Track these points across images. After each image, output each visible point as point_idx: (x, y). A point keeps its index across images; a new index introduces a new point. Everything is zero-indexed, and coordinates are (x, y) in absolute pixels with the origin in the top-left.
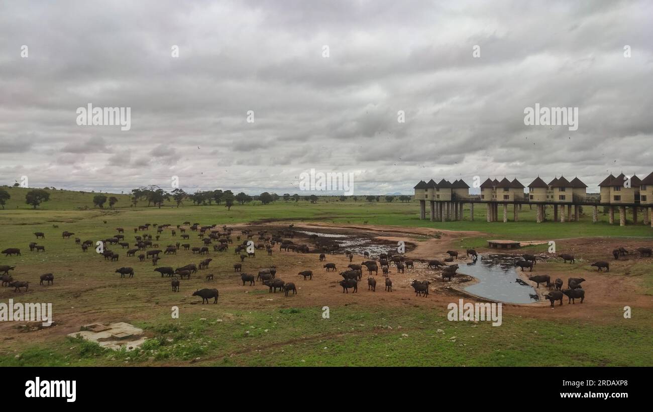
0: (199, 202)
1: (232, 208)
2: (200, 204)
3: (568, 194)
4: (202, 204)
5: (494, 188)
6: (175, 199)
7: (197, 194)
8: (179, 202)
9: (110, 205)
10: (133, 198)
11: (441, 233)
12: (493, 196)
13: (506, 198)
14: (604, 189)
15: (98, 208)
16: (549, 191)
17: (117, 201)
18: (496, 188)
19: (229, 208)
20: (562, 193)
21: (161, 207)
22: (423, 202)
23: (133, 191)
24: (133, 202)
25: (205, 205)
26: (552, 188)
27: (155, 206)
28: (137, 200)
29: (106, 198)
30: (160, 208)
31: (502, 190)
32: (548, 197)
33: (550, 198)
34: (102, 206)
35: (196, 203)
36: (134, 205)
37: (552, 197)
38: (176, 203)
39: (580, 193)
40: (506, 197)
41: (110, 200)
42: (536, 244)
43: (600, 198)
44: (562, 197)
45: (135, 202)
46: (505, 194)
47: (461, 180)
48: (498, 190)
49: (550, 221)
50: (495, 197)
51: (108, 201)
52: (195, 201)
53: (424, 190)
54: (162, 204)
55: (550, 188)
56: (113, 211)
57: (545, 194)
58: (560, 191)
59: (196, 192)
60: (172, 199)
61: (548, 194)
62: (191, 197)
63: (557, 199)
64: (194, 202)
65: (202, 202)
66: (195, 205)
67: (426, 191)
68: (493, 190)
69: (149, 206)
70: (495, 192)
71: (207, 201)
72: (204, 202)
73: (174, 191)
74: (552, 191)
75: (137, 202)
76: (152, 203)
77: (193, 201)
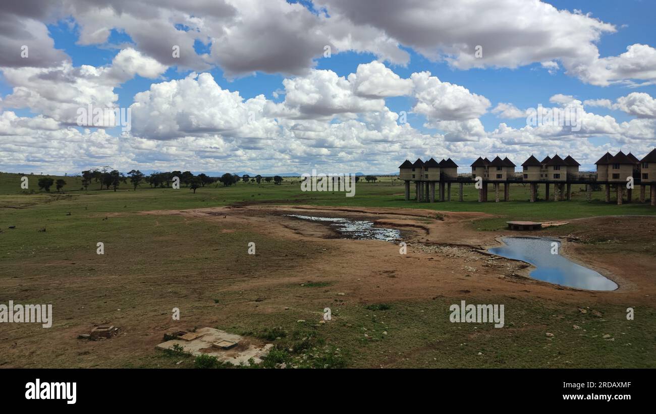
0: (156, 185)
1: (198, 190)
2: (157, 187)
3: (563, 173)
4: (159, 186)
5: (486, 168)
6: (131, 181)
7: (153, 175)
8: (136, 185)
9: (58, 188)
10: (83, 181)
11: (442, 215)
12: (485, 175)
13: (499, 178)
14: (601, 167)
15: (44, 192)
16: (543, 170)
17: (65, 184)
18: (488, 167)
19: (194, 191)
20: (557, 172)
21: (117, 190)
22: (407, 182)
23: (83, 172)
24: (83, 184)
25: (163, 187)
26: (547, 167)
27: (108, 189)
28: (88, 182)
29: (53, 180)
30: (115, 191)
31: (495, 169)
32: (542, 176)
33: (544, 177)
34: (49, 190)
35: (153, 185)
36: (85, 188)
37: (546, 175)
38: (133, 185)
39: (572, 171)
40: (499, 176)
41: (57, 183)
42: (557, 225)
43: (596, 176)
44: (557, 176)
45: (86, 185)
46: (498, 173)
47: (449, 160)
48: (490, 169)
49: (541, 201)
50: (487, 176)
51: (55, 184)
52: (152, 183)
53: (412, 170)
54: (117, 187)
55: (544, 167)
56: (64, 195)
57: (539, 173)
58: (554, 169)
59: (153, 173)
60: (128, 181)
61: (542, 173)
62: (147, 179)
63: (551, 178)
64: (151, 185)
65: (160, 184)
66: (152, 188)
67: (414, 170)
68: (485, 169)
69: (101, 189)
70: (488, 172)
71: (164, 184)
72: (162, 184)
73: (130, 173)
74: (546, 170)
75: (88, 184)
76: (105, 186)
77: (150, 183)
